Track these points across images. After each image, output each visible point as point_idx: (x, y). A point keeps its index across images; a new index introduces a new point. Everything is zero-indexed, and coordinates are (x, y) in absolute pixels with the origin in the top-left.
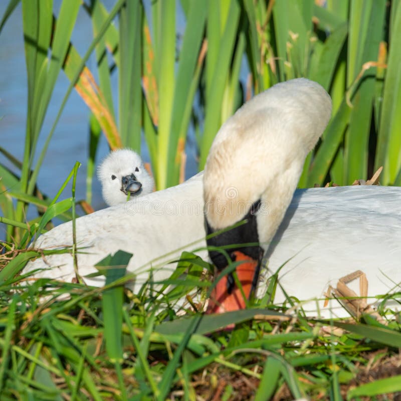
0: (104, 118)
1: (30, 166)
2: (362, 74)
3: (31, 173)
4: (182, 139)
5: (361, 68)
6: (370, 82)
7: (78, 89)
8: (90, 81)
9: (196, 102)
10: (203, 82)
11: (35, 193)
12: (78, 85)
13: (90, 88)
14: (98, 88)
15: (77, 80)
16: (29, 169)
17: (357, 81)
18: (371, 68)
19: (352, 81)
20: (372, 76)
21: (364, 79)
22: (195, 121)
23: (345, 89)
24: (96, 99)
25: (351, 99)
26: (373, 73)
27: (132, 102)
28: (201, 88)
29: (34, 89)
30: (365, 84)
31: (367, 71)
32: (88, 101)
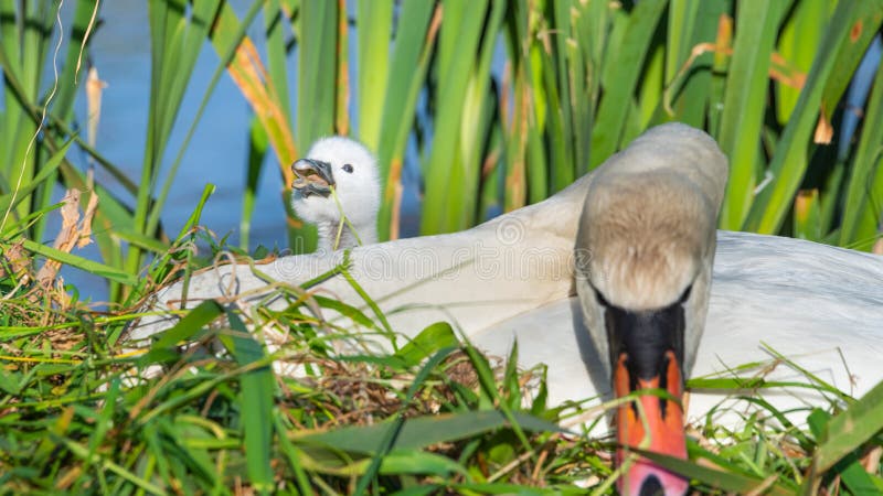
0: (272, 120)
1: (152, 191)
2: (690, 62)
3: (152, 204)
4: (396, 161)
5: (689, 53)
6: (704, 76)
7: (232, 73)
8: (252, 60)
9: (421, 105)
10: (433, 76)
11: (158, 234)
12: (233, 65)
13: (252, 71)
14: (266, 72)
15: (232, 57)
16: (149, 197)
17: (682, 74)
18: (706, 54)
19: (674, 75)
20: (707, 68)
21: (694, 71)
22: (419, 136)
23: (663, 87)
24: (261, 89)
25: (673, 104)
26: (706, 62)
27: (319, 96)
28: (430, 86)
29: (161, 69)
30: (695, 80)
31: (699, 57)
32: (247, 92)
